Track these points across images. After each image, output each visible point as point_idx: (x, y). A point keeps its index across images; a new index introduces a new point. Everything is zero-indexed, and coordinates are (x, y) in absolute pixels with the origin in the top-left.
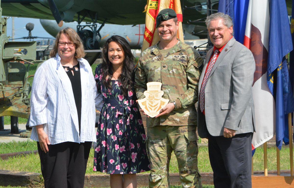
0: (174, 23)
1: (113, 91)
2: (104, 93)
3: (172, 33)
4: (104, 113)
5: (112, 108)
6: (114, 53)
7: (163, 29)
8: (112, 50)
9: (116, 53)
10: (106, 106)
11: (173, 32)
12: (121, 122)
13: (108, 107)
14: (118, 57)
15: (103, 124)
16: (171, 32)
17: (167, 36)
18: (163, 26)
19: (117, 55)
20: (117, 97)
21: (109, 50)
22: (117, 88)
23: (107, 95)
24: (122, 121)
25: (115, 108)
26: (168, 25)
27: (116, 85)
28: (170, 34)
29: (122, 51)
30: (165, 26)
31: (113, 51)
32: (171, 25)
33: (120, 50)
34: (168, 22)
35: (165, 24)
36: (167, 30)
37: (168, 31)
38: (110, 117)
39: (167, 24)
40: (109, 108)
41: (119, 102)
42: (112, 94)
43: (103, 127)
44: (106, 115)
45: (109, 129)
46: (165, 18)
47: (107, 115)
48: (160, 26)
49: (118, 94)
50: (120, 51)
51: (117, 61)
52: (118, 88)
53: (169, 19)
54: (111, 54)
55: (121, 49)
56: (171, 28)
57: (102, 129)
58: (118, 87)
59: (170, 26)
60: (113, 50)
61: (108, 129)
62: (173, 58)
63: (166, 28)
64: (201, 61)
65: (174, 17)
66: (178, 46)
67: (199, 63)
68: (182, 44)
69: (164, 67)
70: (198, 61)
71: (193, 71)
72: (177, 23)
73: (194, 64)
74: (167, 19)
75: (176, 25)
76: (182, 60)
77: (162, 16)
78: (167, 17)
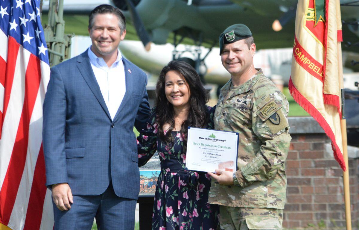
0: (246, 46)
1: (173, 148)
2: (161, 152)
3: (243, 63)
4: (161, 183)
5: (172, 174)
6: (174, 88)
7: (229, 56)
8: (170, 84)
9: (177, 88)
10: (164, 173)
11: (244, 61)
12: (186, 197)
13: (166, 173)
14: (179, 94)
15: (160, 200)
16: (240, 61)
17: (234, 67)
18: (228, 52)
19: (179, 91)
20: (180, 157)
21: (166, 85)
22: (178, 144)
23: (165, 155)
24: (187, 194)
25: (176, 175)
26: (236, 50)
27: (179, 138)
28: (238, 64)
29: (185, 84)
30: (231, 52)
31: (172, 86)
32: (240, 49)
33: (182, 82)
34: (239, 44)
35: (230, 49)
37: (236, 60)
38: (169, 189)
39: (234, 49)
40: (168, 174)
41: (183, 165)
42: (172, 153)
43: (160, 204)
44: (164, 186)
45: (169, 207)
46: (229, 39)
47: (166, 186)
48: (224, 52)
49: (180, 152)
50: (183, 84)
51: (179, 101)
52: (180, 144)
53: (237, 41)
54: (168, 90)
55: (184, 81)
56: (241, 55)
57: (159, 209)
58: (181, 141)
59: (239, 51)
60: (172, 84)
61: (167, 208)
62: (234, 103)
63: (232, 55)
64: (273, 107)
65: (246, 37)
66: (250, 83)
67: (267, 112)
68: (257, 79)
69: (224, 114)
70: (267, 108)
71: (260, 126)
72: (251, 46)
73: (259, 114)
74: (233, 41)
75: (249, 49)
76: (242, 107)
77: (225, 36)
78: (233, 37)
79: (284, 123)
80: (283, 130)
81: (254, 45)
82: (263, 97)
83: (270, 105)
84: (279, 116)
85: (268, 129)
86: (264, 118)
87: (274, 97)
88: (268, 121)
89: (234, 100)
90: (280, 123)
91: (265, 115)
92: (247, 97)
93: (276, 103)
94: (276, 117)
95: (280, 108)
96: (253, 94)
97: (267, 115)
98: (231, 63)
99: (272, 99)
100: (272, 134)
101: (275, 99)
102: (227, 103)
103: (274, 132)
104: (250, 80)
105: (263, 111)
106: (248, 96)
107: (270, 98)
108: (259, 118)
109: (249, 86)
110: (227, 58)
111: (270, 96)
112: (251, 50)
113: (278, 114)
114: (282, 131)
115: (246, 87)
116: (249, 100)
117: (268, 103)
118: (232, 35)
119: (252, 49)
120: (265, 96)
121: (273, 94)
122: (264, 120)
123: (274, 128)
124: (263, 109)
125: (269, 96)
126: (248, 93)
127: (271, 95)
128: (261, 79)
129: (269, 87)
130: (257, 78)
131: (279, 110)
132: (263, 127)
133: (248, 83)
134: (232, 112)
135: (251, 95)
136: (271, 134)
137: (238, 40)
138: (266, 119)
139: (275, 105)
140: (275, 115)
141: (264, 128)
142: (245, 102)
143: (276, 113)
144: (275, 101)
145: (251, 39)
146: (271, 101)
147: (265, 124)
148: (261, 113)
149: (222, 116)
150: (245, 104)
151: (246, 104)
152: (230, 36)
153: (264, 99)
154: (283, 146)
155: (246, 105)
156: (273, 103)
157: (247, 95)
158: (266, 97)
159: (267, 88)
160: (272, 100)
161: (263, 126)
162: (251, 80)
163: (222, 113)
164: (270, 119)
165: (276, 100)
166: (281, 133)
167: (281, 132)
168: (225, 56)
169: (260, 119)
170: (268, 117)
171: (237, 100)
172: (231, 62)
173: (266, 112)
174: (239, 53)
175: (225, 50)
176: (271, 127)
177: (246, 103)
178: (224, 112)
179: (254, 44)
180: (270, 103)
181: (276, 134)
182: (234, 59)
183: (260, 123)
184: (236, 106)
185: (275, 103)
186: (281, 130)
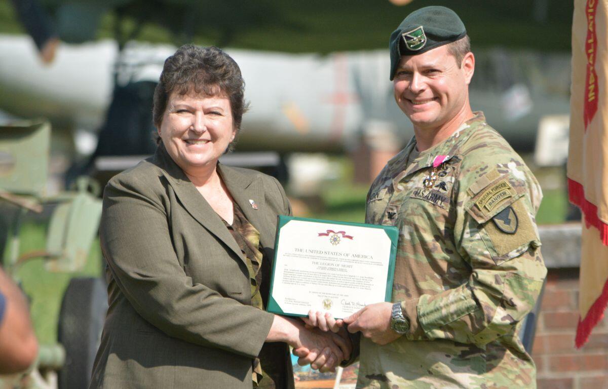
0: (452, 60)
3: (444, 100)
7: (411, 84)
11: (447, 95)
16: (437, 97)
17: (423, 110)
18: (409, 74)
26: (428, 71)
28: (433, 102)
30: (417, 75)
32: (436, 68)
34: (429, 58)
35: (415, 67)
36: (422, 88)
37: (429, 94)
39: (424, 67)
46: (412, 46)
48: (400, 73)
53: (430, 49)
56: (441, 81)
59: (435, 73)
62: (416, 188)
63: (419, 82)
64: (505, 193)
65: (452, 38)
66: (453, 142)
67: (490, 204)
68: (471, 134)
69: (391, 216)
70: (490, 196)
71: (471, 237)
72: (464, 60)
73: (471, 209)
74: (422, 49)
75: (460, 67)
76: (436, 197)
77: (402, 37)
78: (420, 41)
79: (526, 232)
80: (524, 247)
81: (470, 56)
82: (482, 170)
83: (497, 188)
84: (518, 214)
85: (489, 243)
86: (481, 217)
87: (507, 172)
88: (490, 226)
89: (418, 182)
90: (519, 230)
91: (484, 211)
92: (446, 173)
93: (513, 184)
94: (509, 218)
95: (521, 195)
96: (459, 164)
97: (489, 211)
98: (417, 101)
99: (502, 175)
100: (498, 254)
101: (510, 177)
102: (399, 190)
103: (502, 252)
104: (455, 136)
105: (481, 201)
106: (447, 171)
107: (498, 173)
108: (471, 216)
109: (450, 149)
110: (407, 89)
111: (499, 169)
112: (463, 69)
113: (515, 209)
114: (521, 249)
115: (444, 151)
116: (451, 179)
117: (494, 183)
118: (419, 36)
119: (467, 65)
120: (487, 167)
121: (506, 166)
122: (480, 221)
123: (502, 240)
124: (482, 197)
125: (497, 169)
126: (447, 165)
127: (502, 166)
128: (480, 132)
129: (497, 150)
130: (470, 131)
131: (517, 200)
132: (477, 238)
133: (448, 144)
134: (410, 209)
135: (454, 168)
136: (494, 255)
137: (434, 47)
138: (487, 220)
139: (509, 189)
140: (507, 213)
141: (481, 239)
142: (443, 185)
143: (509, 208)
144: (511, 179)
145: (463, 42)
146: (500, 179)
147: (483, 232)
148: (476, 205)
149: (387, 219)
150: (441, 190)
151: (444, 189)
152: (415, 38)
153: (485, 173)
154: (521, 286)
155: (444, 192)
156: (504, 185)
157: (447, 168)
158: (488, 171)
159: (492, 151)
160: (504, 177)
161: (478, 236)
162: (457, 137)
163: (387, 214)
164: (496, 220)
165: (513, 179)
166: (518, 254)
167: (518, 251)
168: (403, 84)
169: (474, 221)
170: (492, 216)
171: (422, 182)
172: (418, 99)
173: (487, 204)
174: (434, 77)
175: (403, 70)
176: (497, 237)
177: (446, 187)
178: (391, 211)
179: (470, 53)
180: (497, 184)
181: (508, 256)
182: (422, 91)
183: (473, 230)
184: (421, 194)
185: (510, 185)
186: (518, 246)
